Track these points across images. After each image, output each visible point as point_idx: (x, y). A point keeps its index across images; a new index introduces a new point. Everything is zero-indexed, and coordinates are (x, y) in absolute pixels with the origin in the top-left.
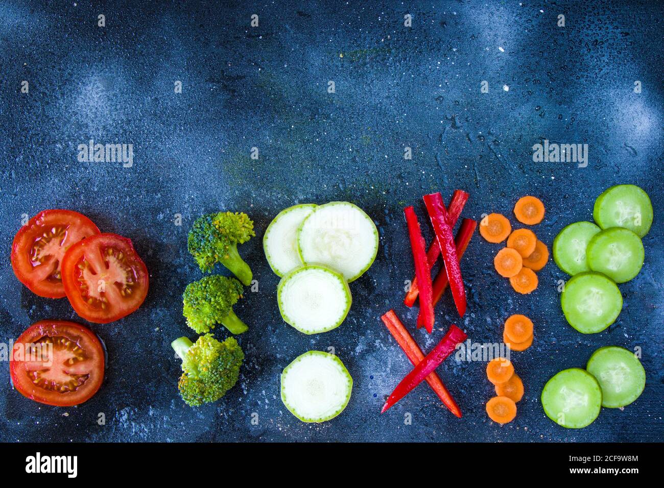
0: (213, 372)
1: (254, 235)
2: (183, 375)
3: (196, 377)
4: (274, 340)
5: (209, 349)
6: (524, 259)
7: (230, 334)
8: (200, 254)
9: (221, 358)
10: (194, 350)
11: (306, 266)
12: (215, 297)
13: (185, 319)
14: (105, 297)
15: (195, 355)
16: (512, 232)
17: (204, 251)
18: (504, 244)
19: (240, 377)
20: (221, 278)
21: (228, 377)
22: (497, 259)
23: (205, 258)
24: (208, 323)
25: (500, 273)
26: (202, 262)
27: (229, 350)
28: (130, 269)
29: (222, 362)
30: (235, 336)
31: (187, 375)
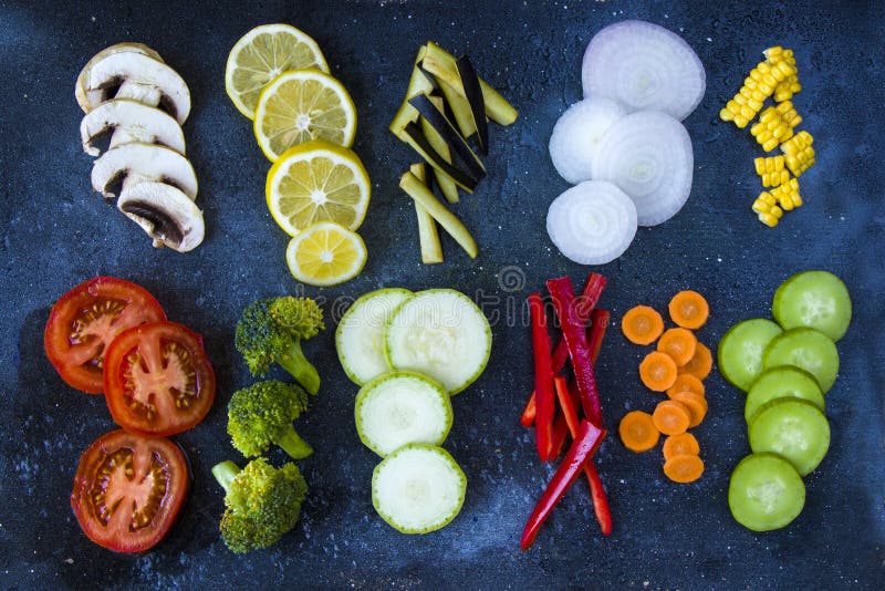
0: (267, 509)
1: (323, 328)
2: (227, 511)
3: (243, 515)
4: (347, 467)
5: (262, 479)
6: (679, 368)
7: (289, 459)
8: (251, 353)
9: (277, 491)
10: (242, 479)
11: (396, 372)
12: (270, 410)
13: (230, 438)
14: (154, 404)
15: (243, 486)
16: (665, 330)
17: (256, 349)
18: (653, 347)
19: (301, 515)
20: (279, 384)
21: (285, 516)
23: (257, 358)
24: (259, 444)
25: (647, 385)
26: (253, 362)
27: (288, 480)
28: (193, 374)
29: (278, 496)
30: (295, 461)
31: (231, 511)
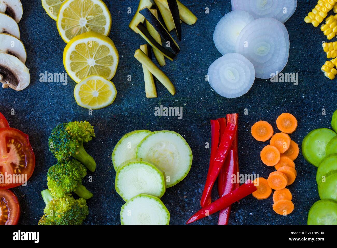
0: (65, 220)
3: (52, 220)
5: (66, 203)
6: (281, 154)
8: (58, 152)
9: (72, 211)
10: (55, 201)
12: (72, 172)
15: (56, 205)
16: (274, 134)
17: (61, 150)
22: (262, 153)
23: (62, 155)
25: (264, 163)
26: (60, 157)
28: (23, 155)
29: (72, 214)
